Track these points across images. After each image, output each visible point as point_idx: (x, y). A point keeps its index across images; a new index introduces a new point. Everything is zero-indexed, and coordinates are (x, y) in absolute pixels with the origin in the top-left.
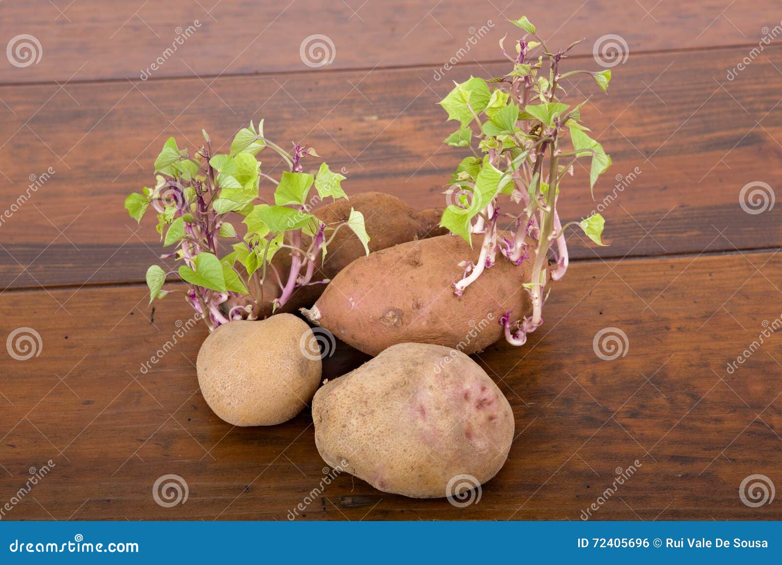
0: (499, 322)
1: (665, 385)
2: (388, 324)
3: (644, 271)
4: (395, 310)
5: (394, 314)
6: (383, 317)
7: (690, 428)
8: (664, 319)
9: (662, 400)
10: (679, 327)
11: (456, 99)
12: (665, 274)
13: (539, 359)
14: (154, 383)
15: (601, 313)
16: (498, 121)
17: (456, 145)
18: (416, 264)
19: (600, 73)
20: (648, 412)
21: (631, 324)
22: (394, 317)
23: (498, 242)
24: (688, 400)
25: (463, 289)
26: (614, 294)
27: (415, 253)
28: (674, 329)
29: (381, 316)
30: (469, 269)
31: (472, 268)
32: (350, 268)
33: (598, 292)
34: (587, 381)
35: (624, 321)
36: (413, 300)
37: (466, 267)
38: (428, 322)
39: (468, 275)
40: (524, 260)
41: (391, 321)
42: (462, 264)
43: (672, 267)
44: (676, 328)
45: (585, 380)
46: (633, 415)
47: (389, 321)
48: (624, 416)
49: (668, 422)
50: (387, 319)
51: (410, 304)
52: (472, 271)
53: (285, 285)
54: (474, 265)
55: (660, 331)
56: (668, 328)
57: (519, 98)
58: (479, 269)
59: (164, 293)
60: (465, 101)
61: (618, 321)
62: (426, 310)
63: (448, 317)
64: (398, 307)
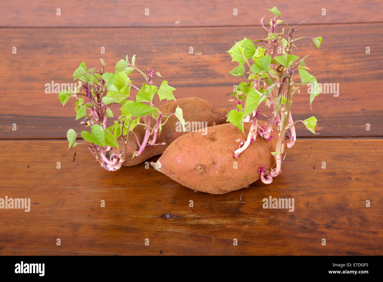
0: (258, 172)
1: (347, 211)
2: (197, 173)
3: (339, 146)
4: (202, 165)
5: (201, 167)
6: (195, 169)
7: (359, 236)
8: (348, 173)
9: (344, 219)
10: (356, 178)
11: (237, 52)
12: (351, 148)
13: (278, 192)
14: (72, 194)
15: (314, 168)
16: (259, 64)
17: (236, 75)
18: (213, 139)
19: (316, 38)
20: (336, 225)
21: (330, 175)
22: (201, 169)
23: (258, 129)
24: (359, 220)
25: (239, 154)
26: (322, 157)
27: (213, 133)
28: (353, 179)
29: (194, 168)
30: (242, 143)
31: (244, 143)
32: (178, 141)
33: (313, 156)
34: (304, 206)
35: (327, 173)
36: (211, 160)
37: (241, 142)
38: (219, 172)
39: (242, 146)
40: (272, 138)
41: (200, 171)
42: (238, 140)
43: (355, 144)
44: (355, 178)
45: (303, 205)
46: (328, 227)
47: (198, 171)
48: (323, 227)
49: (347, 232)
50: (197, 170)
51: (210, 162)
52: (243, 144)
53: (141, 145)
54: (245, 141)
55: (346, 180)
56: (350, 179)
57: (271, 51)
58: (247, 143)
59: (76, 144)
60: (241, 53)
61: (323, 173)
62: (218, 165)
63: (230, 169)
64: (203, 164)
